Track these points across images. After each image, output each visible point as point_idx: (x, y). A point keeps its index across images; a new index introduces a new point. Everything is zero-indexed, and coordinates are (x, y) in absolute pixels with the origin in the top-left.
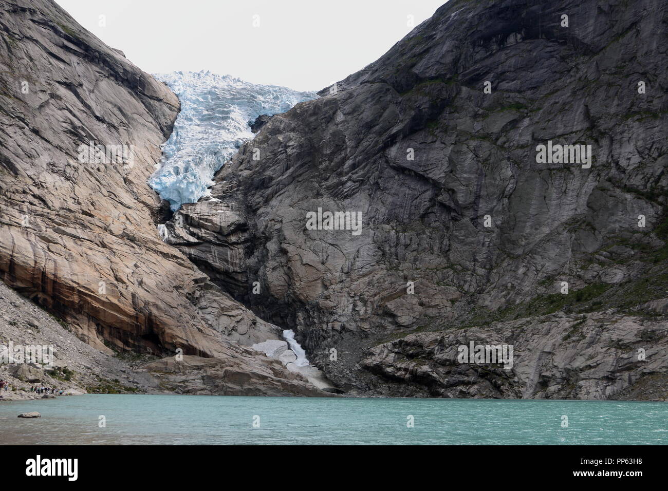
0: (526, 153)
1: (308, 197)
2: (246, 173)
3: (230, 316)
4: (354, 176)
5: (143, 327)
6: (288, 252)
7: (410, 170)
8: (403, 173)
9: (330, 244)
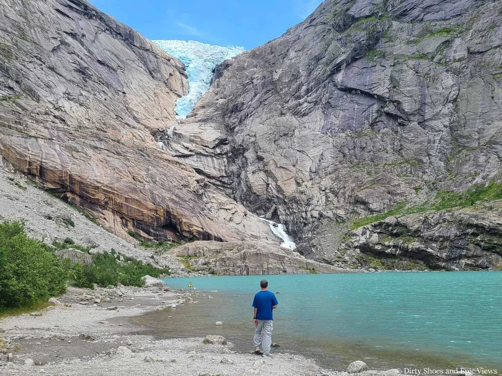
0: (464, 65)
1: (274, 116)
2: (221, 101)
3: (226, 209)
4: (309, 99)
5: (162, 219)
6: (264, 158)
7: (356, 90)
8: (350, 92)
9: (298, 151)
